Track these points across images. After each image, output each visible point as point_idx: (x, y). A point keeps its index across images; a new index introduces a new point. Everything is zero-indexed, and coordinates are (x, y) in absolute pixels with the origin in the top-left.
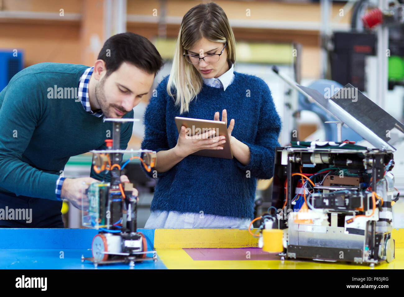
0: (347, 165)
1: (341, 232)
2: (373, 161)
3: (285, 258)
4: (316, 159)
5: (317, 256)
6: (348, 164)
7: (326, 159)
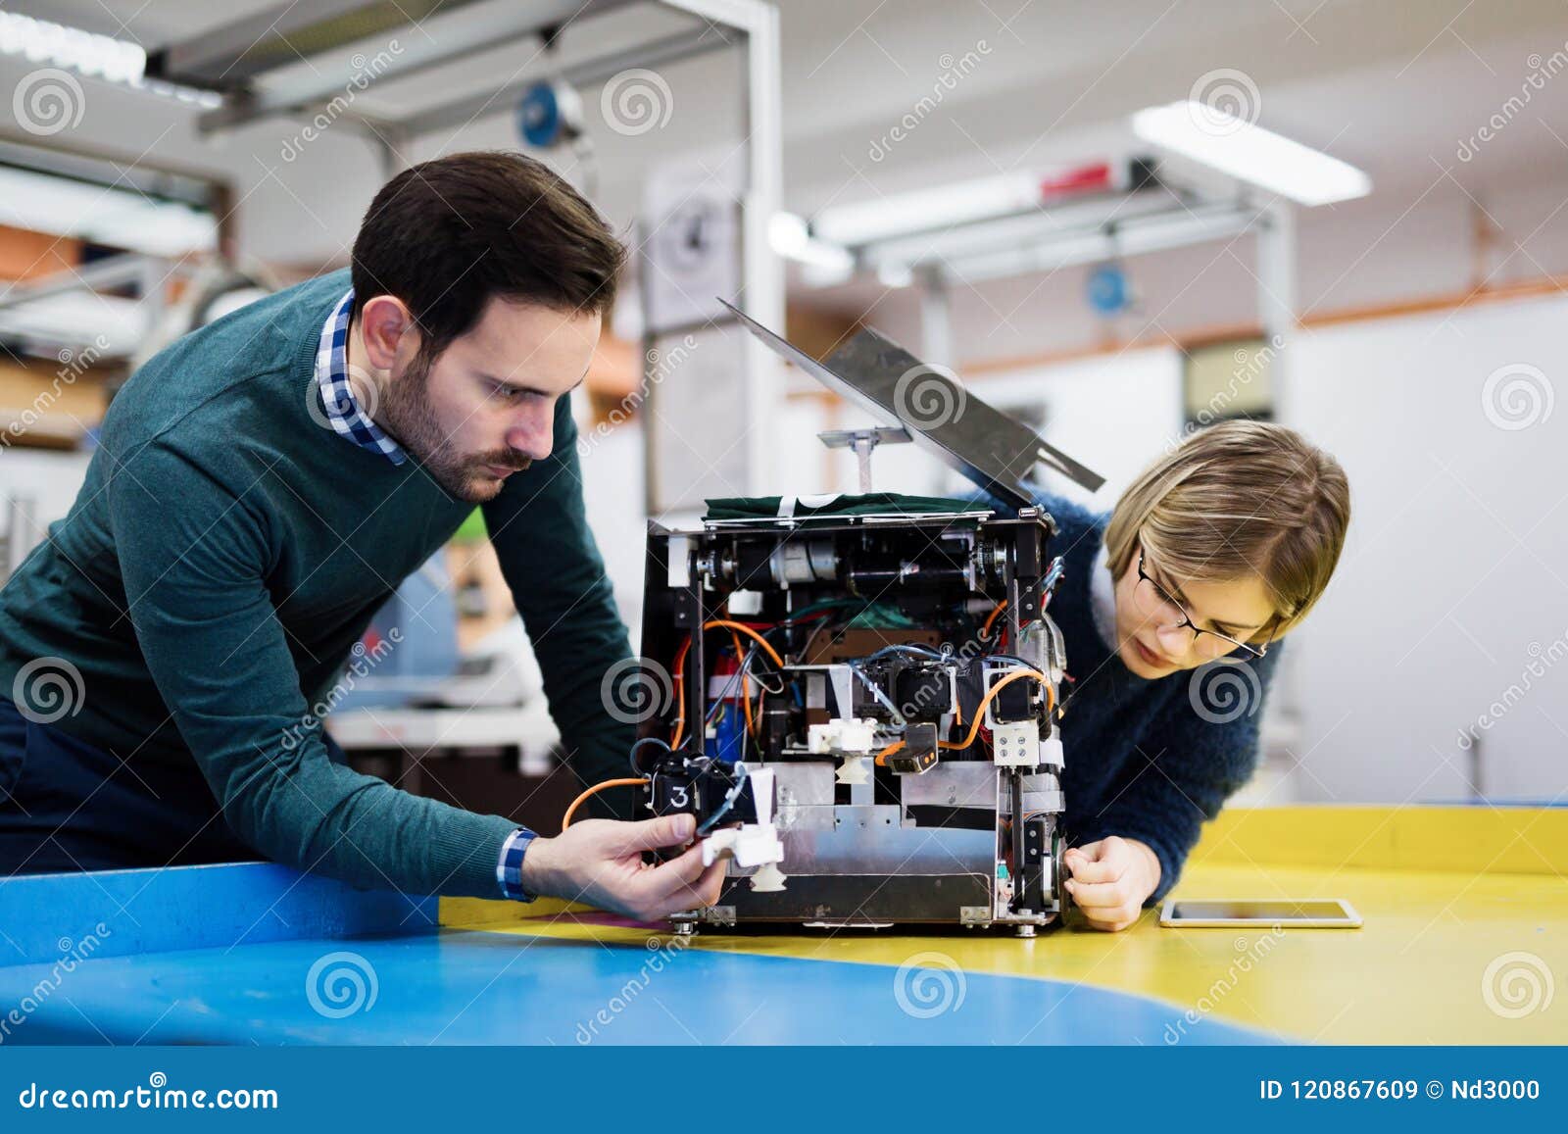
0: (902, 580)
1: (888, 822)
2: (1010, 555)
3: (695, 929)
4: (790, 563)
5: (820, 911)
6: (905, 576)
7: (826, 563)
